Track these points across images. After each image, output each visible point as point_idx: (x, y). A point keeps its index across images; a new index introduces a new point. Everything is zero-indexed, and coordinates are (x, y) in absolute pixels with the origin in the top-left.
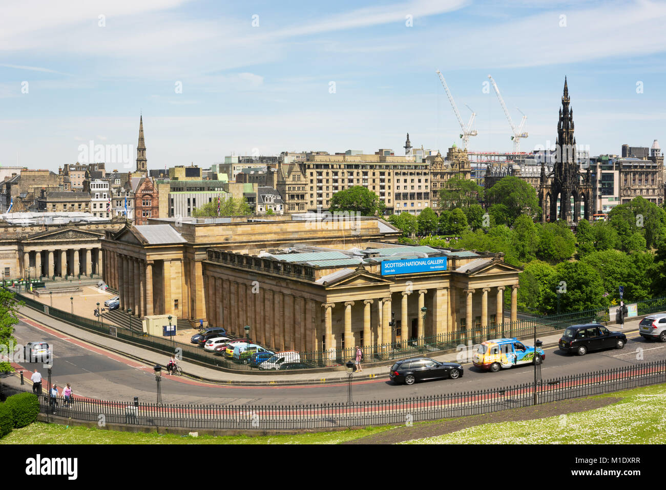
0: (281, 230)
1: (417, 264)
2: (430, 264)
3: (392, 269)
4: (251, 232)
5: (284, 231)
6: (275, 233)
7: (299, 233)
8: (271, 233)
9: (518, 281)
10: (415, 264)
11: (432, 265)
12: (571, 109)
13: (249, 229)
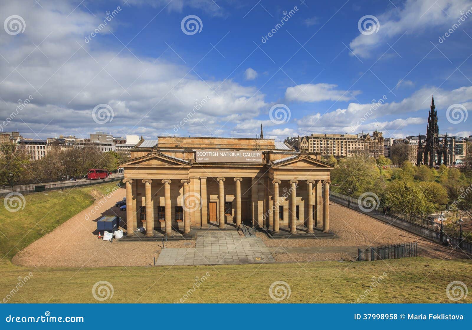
0: (210, 142)
1: (231, 154)
2: (246, 156)
3: (206, 157)
4: (191, 143)
5: (212, 143)
6: (206, 144)
7: (222, 145)
8: (203, 144)
9: (330, 176)
10: (229, 155)
11: (248, 157)
12: (436, 111)
13: (191, 141)
